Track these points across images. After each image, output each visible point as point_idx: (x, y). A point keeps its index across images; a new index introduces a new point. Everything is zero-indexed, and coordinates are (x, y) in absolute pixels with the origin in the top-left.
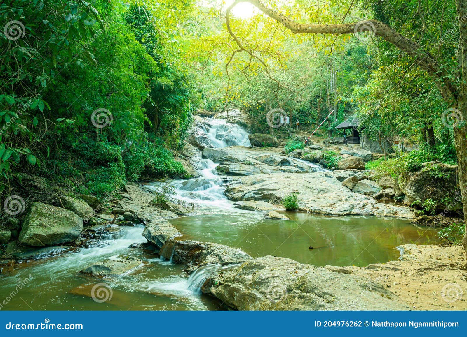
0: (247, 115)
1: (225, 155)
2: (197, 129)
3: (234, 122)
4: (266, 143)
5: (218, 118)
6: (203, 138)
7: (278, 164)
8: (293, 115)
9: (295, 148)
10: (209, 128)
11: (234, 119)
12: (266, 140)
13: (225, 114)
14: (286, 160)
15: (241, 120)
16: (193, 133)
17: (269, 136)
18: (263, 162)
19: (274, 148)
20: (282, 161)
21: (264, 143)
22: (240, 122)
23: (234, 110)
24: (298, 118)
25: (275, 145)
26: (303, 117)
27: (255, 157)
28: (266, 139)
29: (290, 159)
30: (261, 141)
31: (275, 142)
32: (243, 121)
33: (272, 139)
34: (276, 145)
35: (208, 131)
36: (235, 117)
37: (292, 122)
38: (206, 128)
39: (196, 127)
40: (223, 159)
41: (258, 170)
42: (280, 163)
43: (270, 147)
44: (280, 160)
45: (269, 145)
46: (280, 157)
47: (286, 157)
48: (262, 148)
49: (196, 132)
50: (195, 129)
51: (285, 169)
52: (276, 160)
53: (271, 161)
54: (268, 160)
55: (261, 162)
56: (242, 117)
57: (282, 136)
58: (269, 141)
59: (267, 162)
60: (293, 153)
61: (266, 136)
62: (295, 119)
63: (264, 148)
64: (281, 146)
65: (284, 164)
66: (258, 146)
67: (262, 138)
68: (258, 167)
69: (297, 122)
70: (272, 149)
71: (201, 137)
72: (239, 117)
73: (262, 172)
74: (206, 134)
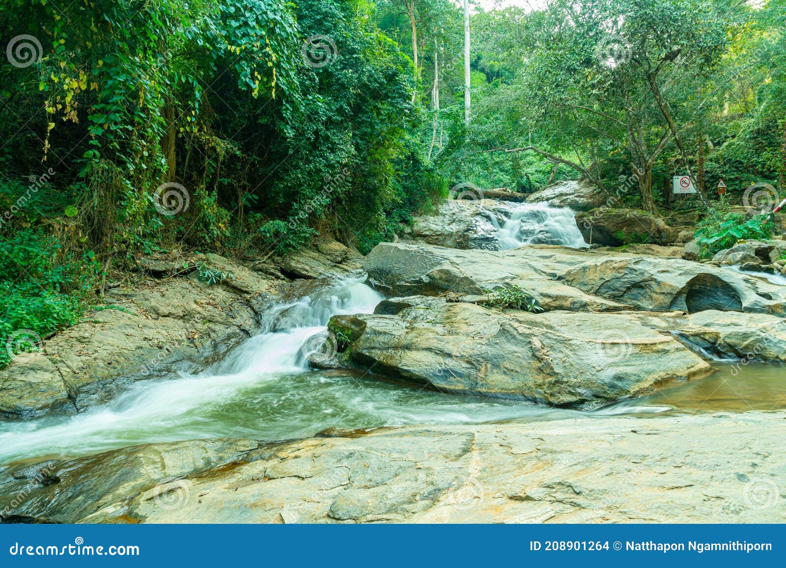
0: (591, 189)
2: (477, 221)
3: (562, 204)
4: (629, 234)
5: (532, 202)
6: (487, 239)
7: (667, 300)
8: (707, 172)
9: (737, 235)
10: (505, 219)
11: (565, 198)
12: (628, 225)
13: (548, 193)
14: (715, 278)
15: (577, 199)
16: (468, 230)
17: (637, 213)
18: (596, 293)
19: (656, 247)
20: (690, 284)
21: (622, 235)
22: (577, 202)
23: (565, 182)
24: (722, 178)
25: (662, 239)
26: (736, 175)
27: (562, 270)
28: (630, 223)
29: (733, 275)
30: (613, 229)
31: (659, 231)
32: (581, 201)
33: (648, 222)
34: (661, 237)
35: (502, 224)
36: (567, 194)
37: (706, 189)
38: (499, 219)
39: (478, 218)
40: (420, 281)
42: (680, 293)
43: (641, 245)
44: (679, 282)
45: (639, 240)
46: (678, 268)
47: (708, 268)
48: (616, 249)
49: (475, 228)
50: (474, 221)
51: (717, 336)
52: (659, 283)
53: (637, 285)
54: (618, 285)
55: (587, 292)
56: (582, 192)
57: (679, 220)
58: (637, 229)
59: (617, 289)
60: (733, 251)
61: (630, 213)
62: (714, 182)
63: (624, 248)
64: (679, 242)
65: (705, 301)
66: (605, 246)
67: (615, 220)
68: (522, 329)
69: (719, 186)
70: (648, 251)
71: (483, 237)
72: (576, 195)
73: (540, 370)
74: (495, 231)
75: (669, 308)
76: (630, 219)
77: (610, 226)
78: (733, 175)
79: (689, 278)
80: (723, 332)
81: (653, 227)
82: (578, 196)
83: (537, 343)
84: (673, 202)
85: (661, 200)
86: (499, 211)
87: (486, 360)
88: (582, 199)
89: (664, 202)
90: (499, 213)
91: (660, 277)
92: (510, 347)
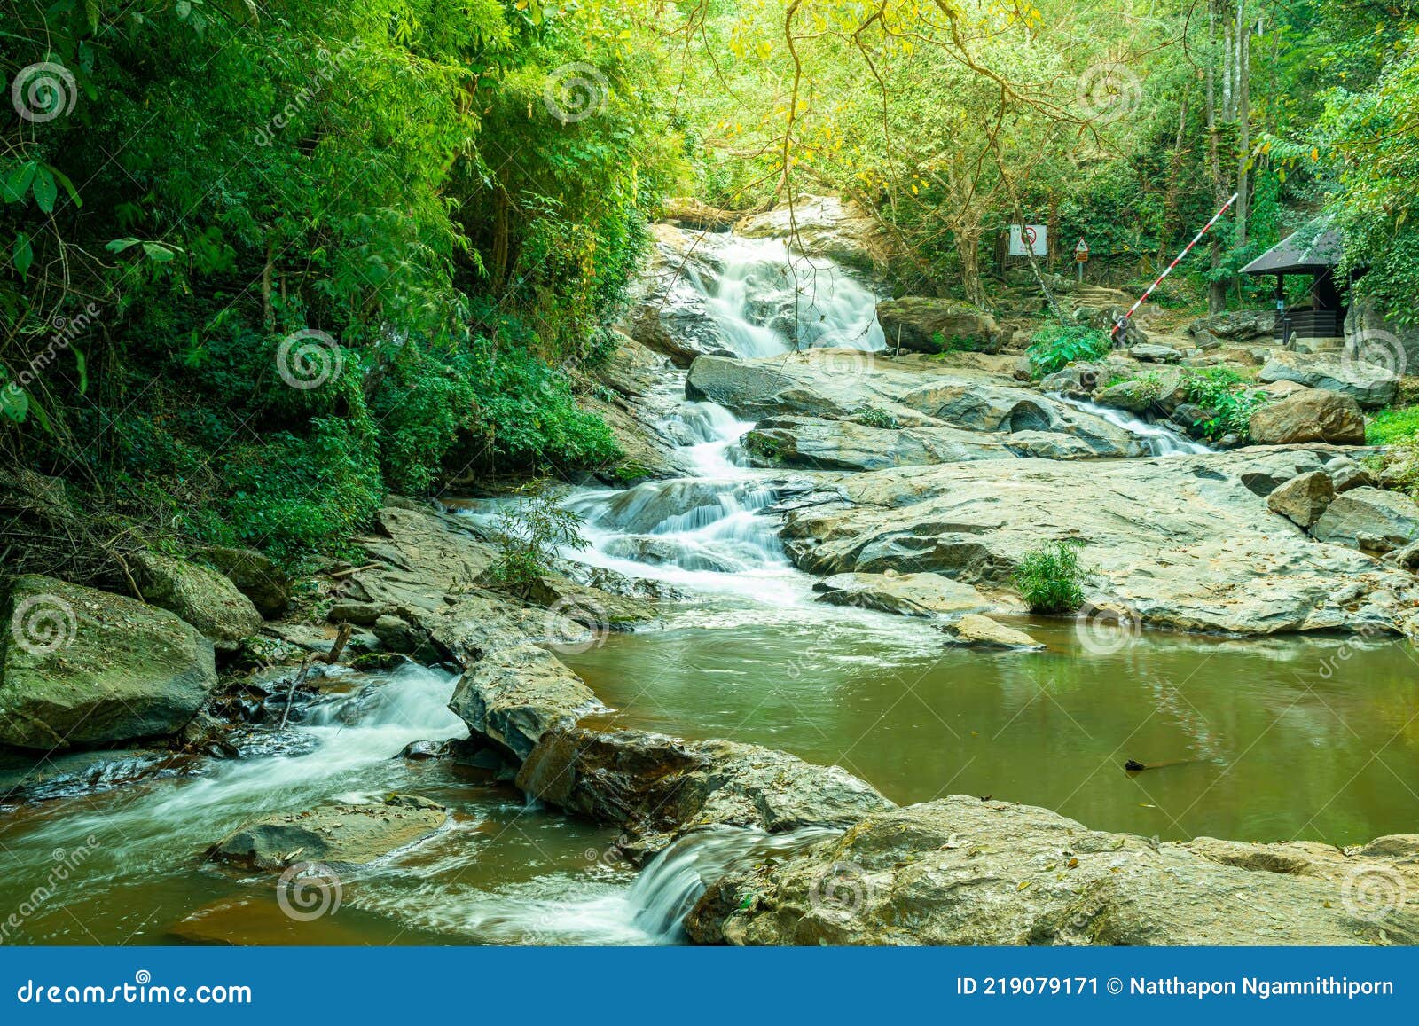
0: (870, 222)
1: (783, 385)
2: (664, 279)
3: (816, 249)
4: (949, 336)
5: (750, 235)
6: (693, 318)
7: (997, 422)
8: (1063, 219)
9: (1069, 356)
10: (715, 276)
11: (820, 236)
12: (949, 325)
13: (780, 218)
14: (1033, 405)
15: (844, 241)
16: (649, 298)
17: (962, 307)
18: (936, 416)
19: (981, 357)
20: (1015, 409)
21: (940, 338)
22: (844, 249)
23: (816, 199)
24: (1083, 233)
25: (988, 345)
26: (1107, 228)
27: (902, 393)
28: (950, 322)
29: (1048, 403)
30: (928, 330)
31: (988, 334)
32: (853, 246)
33: (975, 322)
34: (989, 343)
36: (822, 229)
37: (1060, 248)
38: (703, 276)
39: (665, 271)
40: (773, 401)
41: (919, 448)
42: (1006, 417)
43: (964, 354)
44: (1006, 407)
45: (961, 346)
46: (1006, 396)
47: (1030, 395)
48: (931, 357)
49: (664, 294)
50: (659, 280)
51: (1027, 445)
52: (990, 408)
53: (972, 410)
54: (956, 408)
55: (928, 414)
56: (852, 228)
57: (1015, 308)
58: (960, 330)
59: (955, 413)
60: (1060, 376)
61: (950, 307)
62: (1073, 237)
63: (941, 357)
64: (1013, 347)
65: (1024, 424)
66: (914, 351)
67: (933, 317)
68: (915, 435)
69: (1079, 248)
70: (972, 363)
71: (681, 314)
72: (840, 231)
73: (931, 457)
74: (703, 302)
75: (998, 429)
76: (951, 317)
77: (925, 326)
78: (1101, 228)
79: (1012, 405)
80: (1031, 443)
81: (981, 328)
82: (845, 235)
83: (926, 442)
84: (1008, 269)
85: (991, 263)
86: (702, 260)
87: (897, 453)
88: (853, 242)
89: (994, 269)
90: (702, 264)
91: (992, 403)
92: (911, 446)
